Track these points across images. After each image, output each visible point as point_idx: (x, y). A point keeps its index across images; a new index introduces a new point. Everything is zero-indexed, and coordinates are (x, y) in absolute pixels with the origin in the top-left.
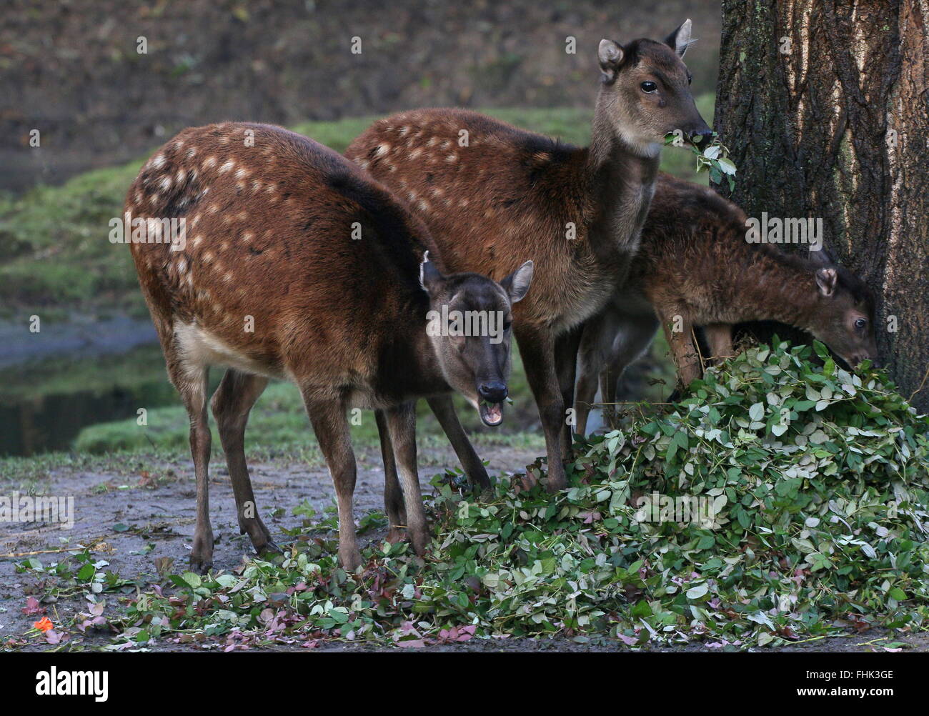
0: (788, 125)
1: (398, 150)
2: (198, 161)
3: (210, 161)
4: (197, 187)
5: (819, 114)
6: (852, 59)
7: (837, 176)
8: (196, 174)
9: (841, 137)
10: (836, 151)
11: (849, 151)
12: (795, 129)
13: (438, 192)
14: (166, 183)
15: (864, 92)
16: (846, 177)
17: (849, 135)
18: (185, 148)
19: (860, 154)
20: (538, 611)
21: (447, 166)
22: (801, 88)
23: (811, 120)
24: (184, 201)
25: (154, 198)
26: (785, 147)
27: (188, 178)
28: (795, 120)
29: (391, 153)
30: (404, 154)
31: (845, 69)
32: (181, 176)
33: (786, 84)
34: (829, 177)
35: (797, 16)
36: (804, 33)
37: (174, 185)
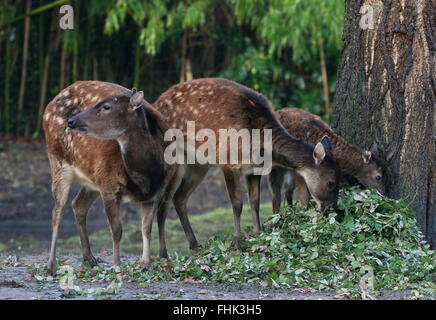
0: (364, 87)
1: (186, 93)
2: (84, 95)
4: (82, 106)
5: (377, 83)
6: (391, 60)
7: (383, 110)
8: (82, 101)
9: (386, 93)
10: (383, 99)
11: (388, 99)
12: (367, 89)
13: (203, 106)
14: (69, 103)
15: (396, 74)
16: (387, 110)
17: (389, 92)
18: (78, 89)
19: (393, 100)
20: (231, 277)
21: (207, 96)
22: (370, 72)
23: (374, 85)
24: (75, 111)
25: (62, 109)
26: (362, 97)
27: (79, 102)
28: (366, 84)
30: (189, 94)
31: (389, 64)
32: (76, 101)
33: (364, 70)
35: (370, 41)
36: (373, 48)
37: (72, 105)
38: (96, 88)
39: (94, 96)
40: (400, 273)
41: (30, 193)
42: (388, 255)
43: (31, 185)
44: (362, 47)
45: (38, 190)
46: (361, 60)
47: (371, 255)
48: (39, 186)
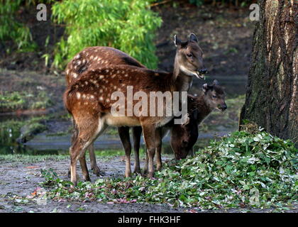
1: (107, 76)
2: (89, 57)
3: (92, 57)
4: (88, 65)
5: (274, 57)
6: (284, 41)
7: (278, 75)
8: (88, 61)
9: (280, 64)
10: (278, 68)
11: (282, 68)
12: (268, 61)
14: (79, 63)
15: (287, 51)
16: (281, 75)
17: (282, 63)
18: (85, 53)
19: (285, 69)
22: (270, 49)
23: (272, 58)
24: (84, 68)
25: (75, 67)
26: (265, 66)
27: (86, 62)
28: (267, 58)
29: (105, 77)
30: (110, 77)
31: (282, 44)
32: (84, 61)
33: (266, 47)
34: (276, 76)
35: (270, 27)
36: (272, 32)
37: (81, 64)
38: (96, 51)
39: (95, 57)
40: (276, 193)
41: (225, 53)
42: (271, 180)
43: (226, 48)
44: (265, 31)
45: (231, 51)
46: (265, 40)
47: (259, 180)
48: (231, 49)
